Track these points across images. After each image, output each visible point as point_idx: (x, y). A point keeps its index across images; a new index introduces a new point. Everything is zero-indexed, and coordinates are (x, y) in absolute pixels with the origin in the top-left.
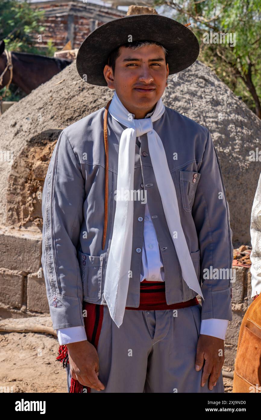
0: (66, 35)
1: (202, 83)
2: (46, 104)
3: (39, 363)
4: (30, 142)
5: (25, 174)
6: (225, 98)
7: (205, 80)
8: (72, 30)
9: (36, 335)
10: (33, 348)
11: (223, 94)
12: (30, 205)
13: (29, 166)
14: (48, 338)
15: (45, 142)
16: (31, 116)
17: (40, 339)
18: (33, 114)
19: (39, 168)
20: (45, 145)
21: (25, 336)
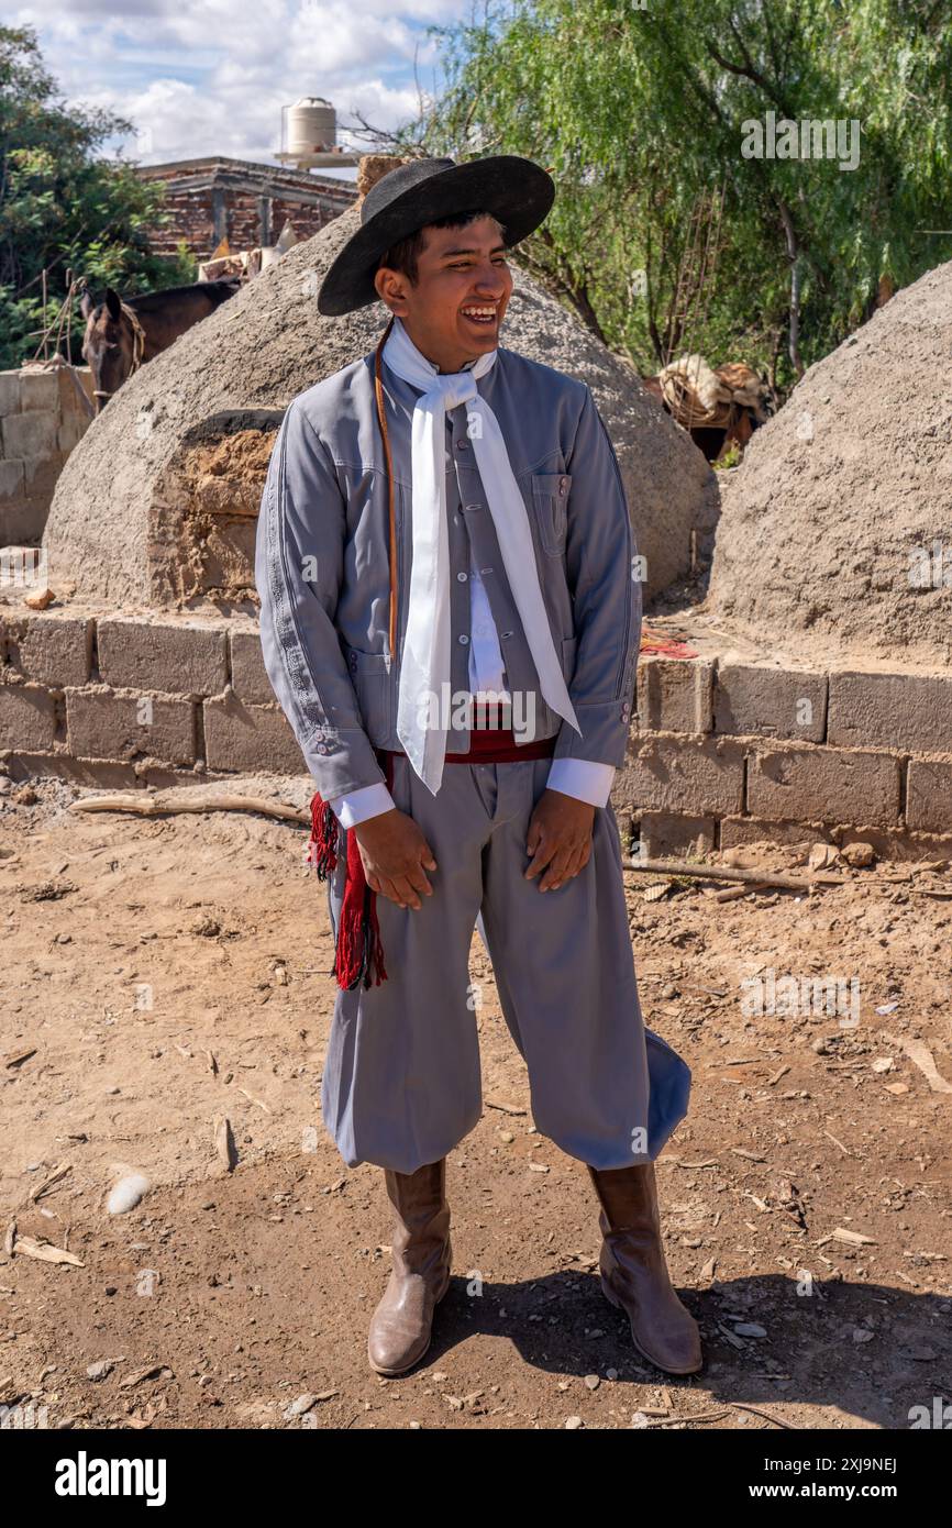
0: (210, 229)
1: (517, 303)
2: (212, 361)
3: (243, 869)
4: (187, 438)
5: (181, 504)
6: (564, 332)
7: (523, 297)
8: (224, 220)
9: (230, 815)
10: (225, 841)
11: (559, 325)
12: (196, 563)
13: (189, 487)
14: (254, 819)
15: (218, 436)
16: (182, 387)
17: (238, 822)
18: (185, 383)
19: (210, 488)
20: (217, 442)
21: (207, 818)
